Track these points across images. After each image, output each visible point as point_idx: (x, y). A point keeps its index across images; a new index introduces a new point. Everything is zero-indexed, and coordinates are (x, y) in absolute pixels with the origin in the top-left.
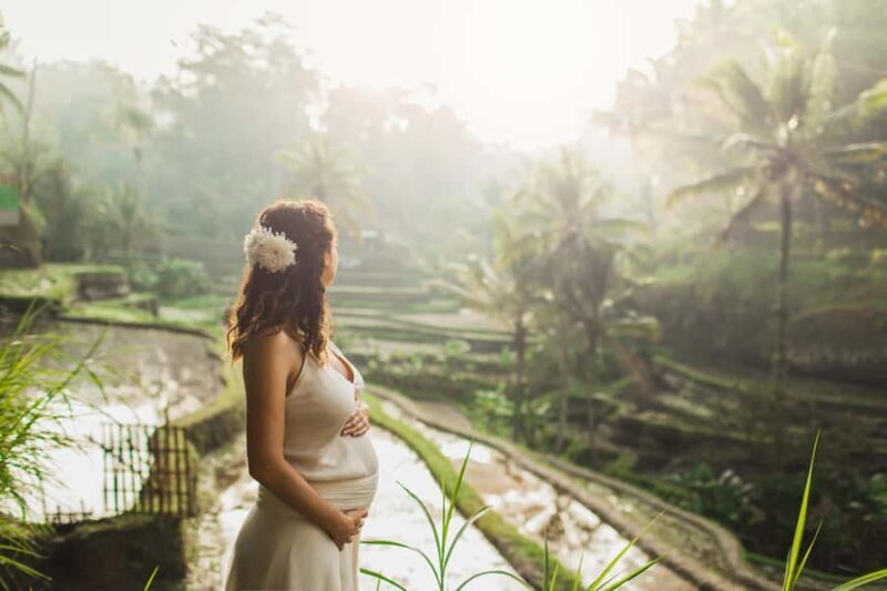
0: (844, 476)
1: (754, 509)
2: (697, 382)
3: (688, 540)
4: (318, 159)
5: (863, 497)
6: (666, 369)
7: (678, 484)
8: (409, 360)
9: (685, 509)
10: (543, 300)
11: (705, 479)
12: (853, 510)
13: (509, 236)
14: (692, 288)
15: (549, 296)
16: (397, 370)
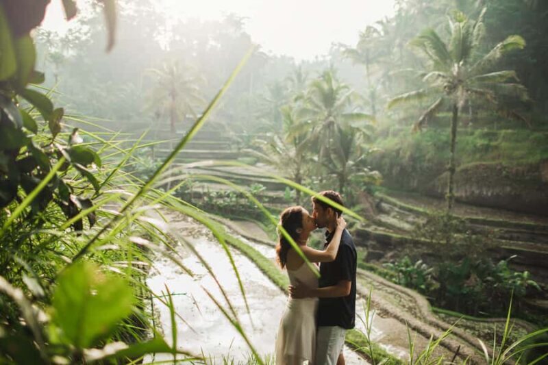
0: (484, 262)
1: (434, 282)
2: (401, 208)
3: (400, 301)
4: (172, 73)
5: (493, 274)
6: (382, 200)
7: (392, 269)
8: (228, 196)
9: (396, 283)
10: (312, 160)
11: (407, 266)
12: (488, 281)
13: (292, 122)
14: (398, 152)
15: (316, 158)
16: (220, 201)
